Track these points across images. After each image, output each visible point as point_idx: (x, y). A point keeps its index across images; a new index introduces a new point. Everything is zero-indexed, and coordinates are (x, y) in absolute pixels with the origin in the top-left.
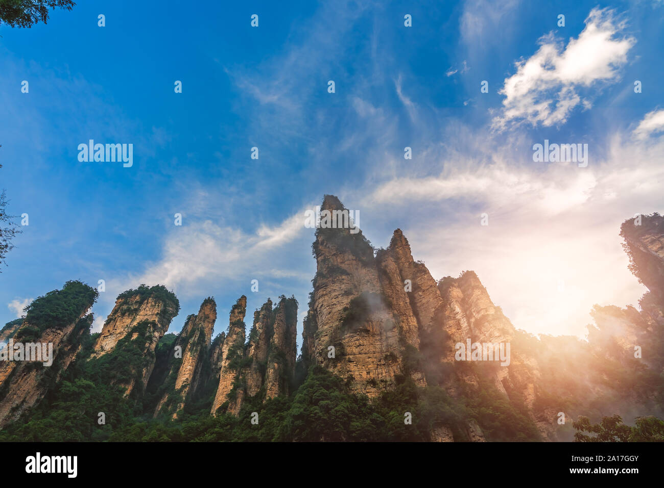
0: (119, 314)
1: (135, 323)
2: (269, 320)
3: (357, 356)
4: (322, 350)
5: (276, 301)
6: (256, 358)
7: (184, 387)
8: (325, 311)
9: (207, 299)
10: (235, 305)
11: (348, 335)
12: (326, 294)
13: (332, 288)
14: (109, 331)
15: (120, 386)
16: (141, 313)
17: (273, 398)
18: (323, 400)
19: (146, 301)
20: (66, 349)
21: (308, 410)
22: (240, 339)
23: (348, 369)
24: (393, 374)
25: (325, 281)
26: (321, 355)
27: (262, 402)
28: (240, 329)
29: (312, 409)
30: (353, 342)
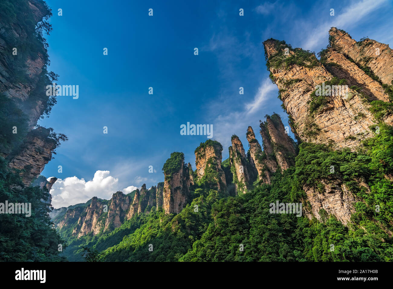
0: (199, 159)
1: (207, 160)
2: (265, 132)
3: (330, 126)
4: (303, 133)
5: (264, 120)
6: (267, 153)
7: (242, 179)
8: (295, 110)
9: (232, 136)
10: (247, 133)
11: (317, 117)
12: (291, 100)
13: (293, 94)
14: (199, 167)
15: (215, 187)
16: (207, 155)
17: (286, 170)
18: (313, 160)
19: (206, 149)
20: (185, 179)
21: (305, 168)
22: (258, 148)
23: (327, 137)
24: (366, 127)
25: (286, 93)
26: (304, 136)
27: (281, 173)
28: (255, 143)
29: (307, 167)
30: (323, 119)
